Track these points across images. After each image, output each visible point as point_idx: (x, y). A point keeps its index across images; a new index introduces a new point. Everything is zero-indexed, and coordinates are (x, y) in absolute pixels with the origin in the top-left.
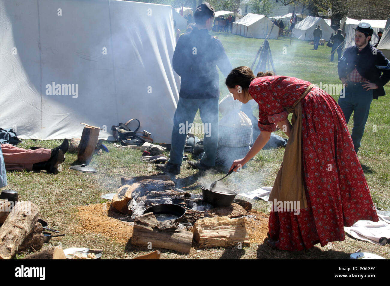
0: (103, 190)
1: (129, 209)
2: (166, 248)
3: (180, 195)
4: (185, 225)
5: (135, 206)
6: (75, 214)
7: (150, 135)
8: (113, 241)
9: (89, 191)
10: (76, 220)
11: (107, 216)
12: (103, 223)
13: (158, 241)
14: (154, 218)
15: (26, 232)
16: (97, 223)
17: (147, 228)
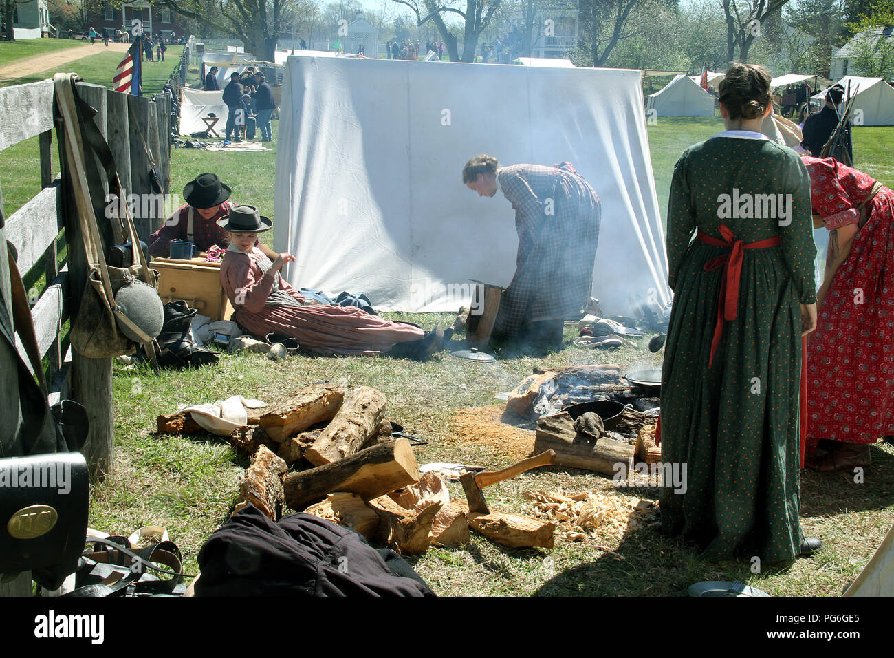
0: (501, 387)
1: (536, 412)
2: (588, 468)
3: (624, 390)
4: (626, 437)
5: (546, 407)
6: (450, 418)
7: (597, 302)
8: (503, 457)
9: (477, 387)
10: (450, 426)
11: (499, 422)
12: (490, 432)
13: (575, 457)
14: (571, 421)
15: (366, 431)
16: (482, 431)
17: (557, 435)
